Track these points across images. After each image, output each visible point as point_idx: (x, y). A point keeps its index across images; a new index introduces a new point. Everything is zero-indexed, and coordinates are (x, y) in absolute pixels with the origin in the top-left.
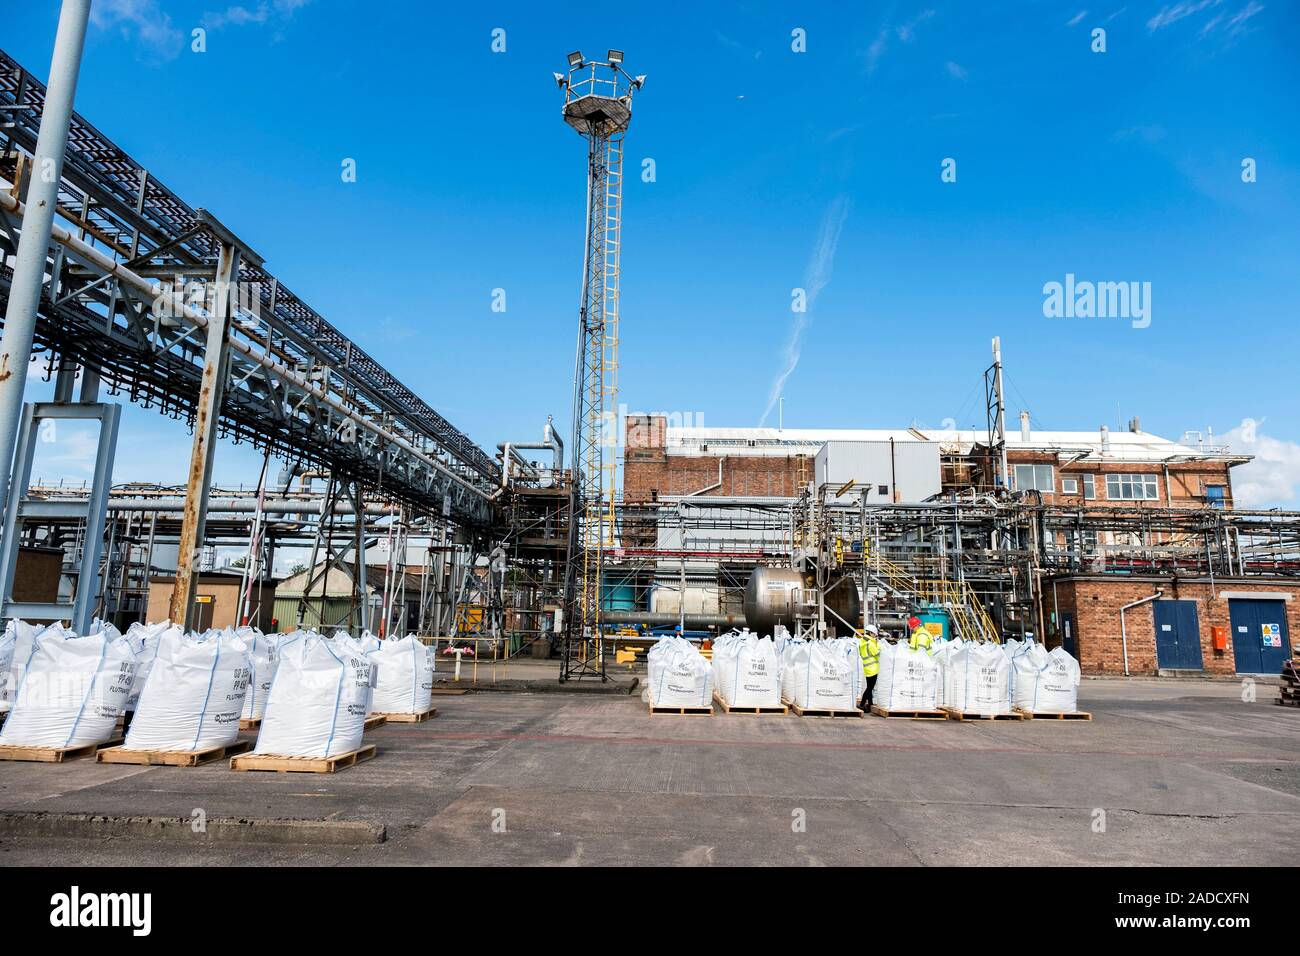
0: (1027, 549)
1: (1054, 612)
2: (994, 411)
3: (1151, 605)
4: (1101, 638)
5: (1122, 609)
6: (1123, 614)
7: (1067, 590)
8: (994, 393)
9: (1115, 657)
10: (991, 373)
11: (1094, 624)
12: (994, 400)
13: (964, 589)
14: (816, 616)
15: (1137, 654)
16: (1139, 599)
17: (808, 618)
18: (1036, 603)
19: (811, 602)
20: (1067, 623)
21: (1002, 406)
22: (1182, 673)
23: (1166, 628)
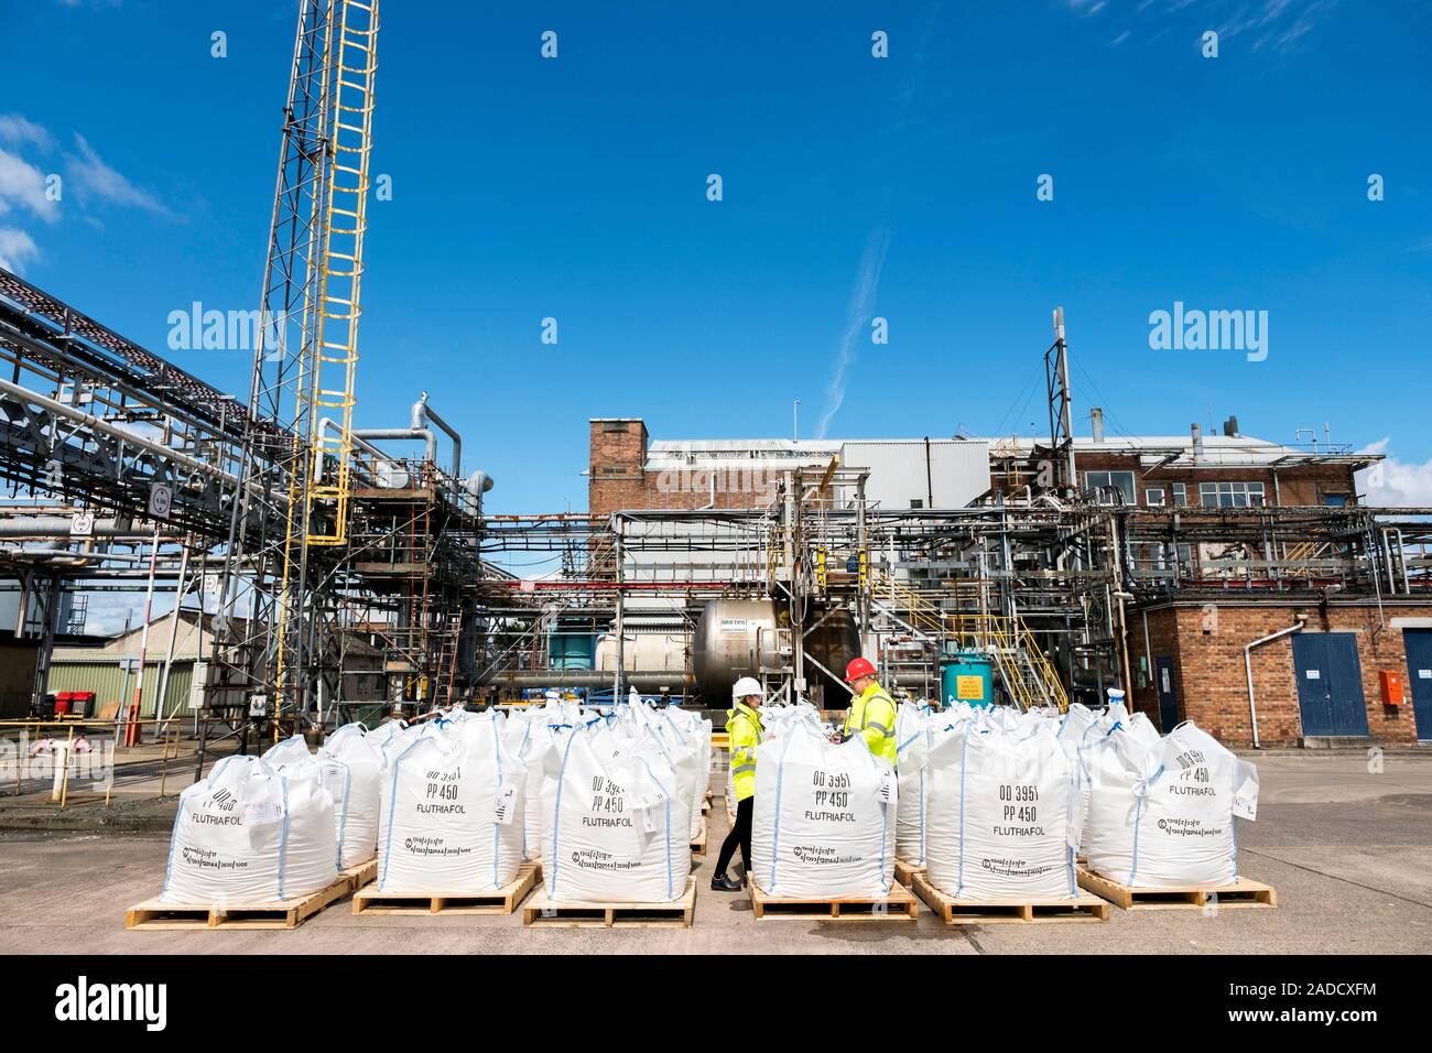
0: (1103, 568)
1: (1146, 655)
2: (1057, 403)
3: (1289, 641)
4: (1216, 693)
5: (1247, 647)
6: (1248, 656)
7: (1163, 623)
8: (1057, 380)
9: (1238, 720)
10: (1053, 355)
11: (1203, 673)
12: (1057, 389)
13: (1016, 626)
14: (791, 670)
15: (1271, 716)
16: (1272, 632)
17: (778, 672)
18: (1118, 643)
19: (785, 650)
20: (1165, 671)
21: (1068, 395)
22: (1339, 741)
23: (1313, 674)
